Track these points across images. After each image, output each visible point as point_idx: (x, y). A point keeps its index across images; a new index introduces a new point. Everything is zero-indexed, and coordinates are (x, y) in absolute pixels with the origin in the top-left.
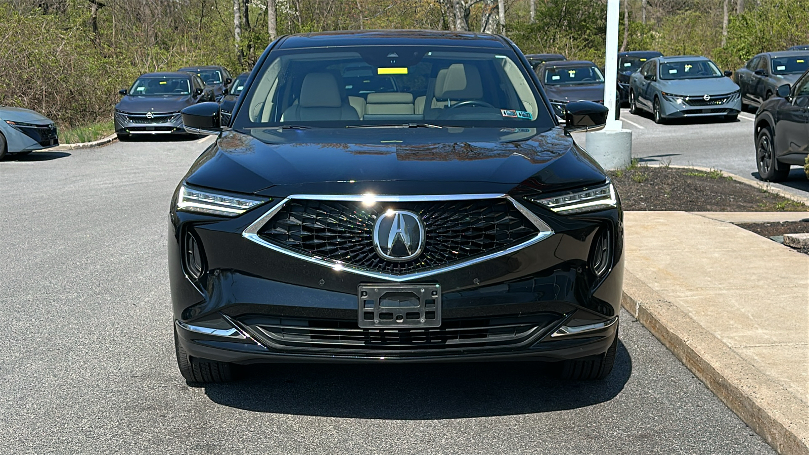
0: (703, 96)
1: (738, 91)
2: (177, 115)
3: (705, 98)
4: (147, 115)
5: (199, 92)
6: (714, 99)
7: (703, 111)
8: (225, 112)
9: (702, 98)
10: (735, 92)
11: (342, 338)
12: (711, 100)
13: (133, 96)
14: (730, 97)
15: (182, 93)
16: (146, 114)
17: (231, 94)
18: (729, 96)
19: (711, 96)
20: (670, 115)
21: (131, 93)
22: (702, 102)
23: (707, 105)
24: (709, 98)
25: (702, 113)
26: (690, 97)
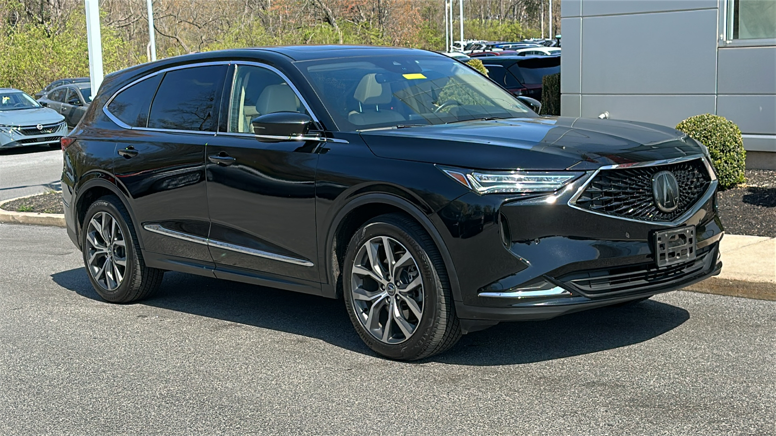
0: (36, 126)
1: (64, 120)
3: (38, 127)
6: (46, 128)
7: (38, 140)
9: (35, 127)
10: (62, 121)
11: (632, 280)
12: (43, 129)
14: (59, 126)
18: (58, 124)
19: (43, 125)
20: (4, 145)
22: (36, 131)
23: (41, 134)
24: (42, 127)
25: (37, 142)
26: (21, 127)
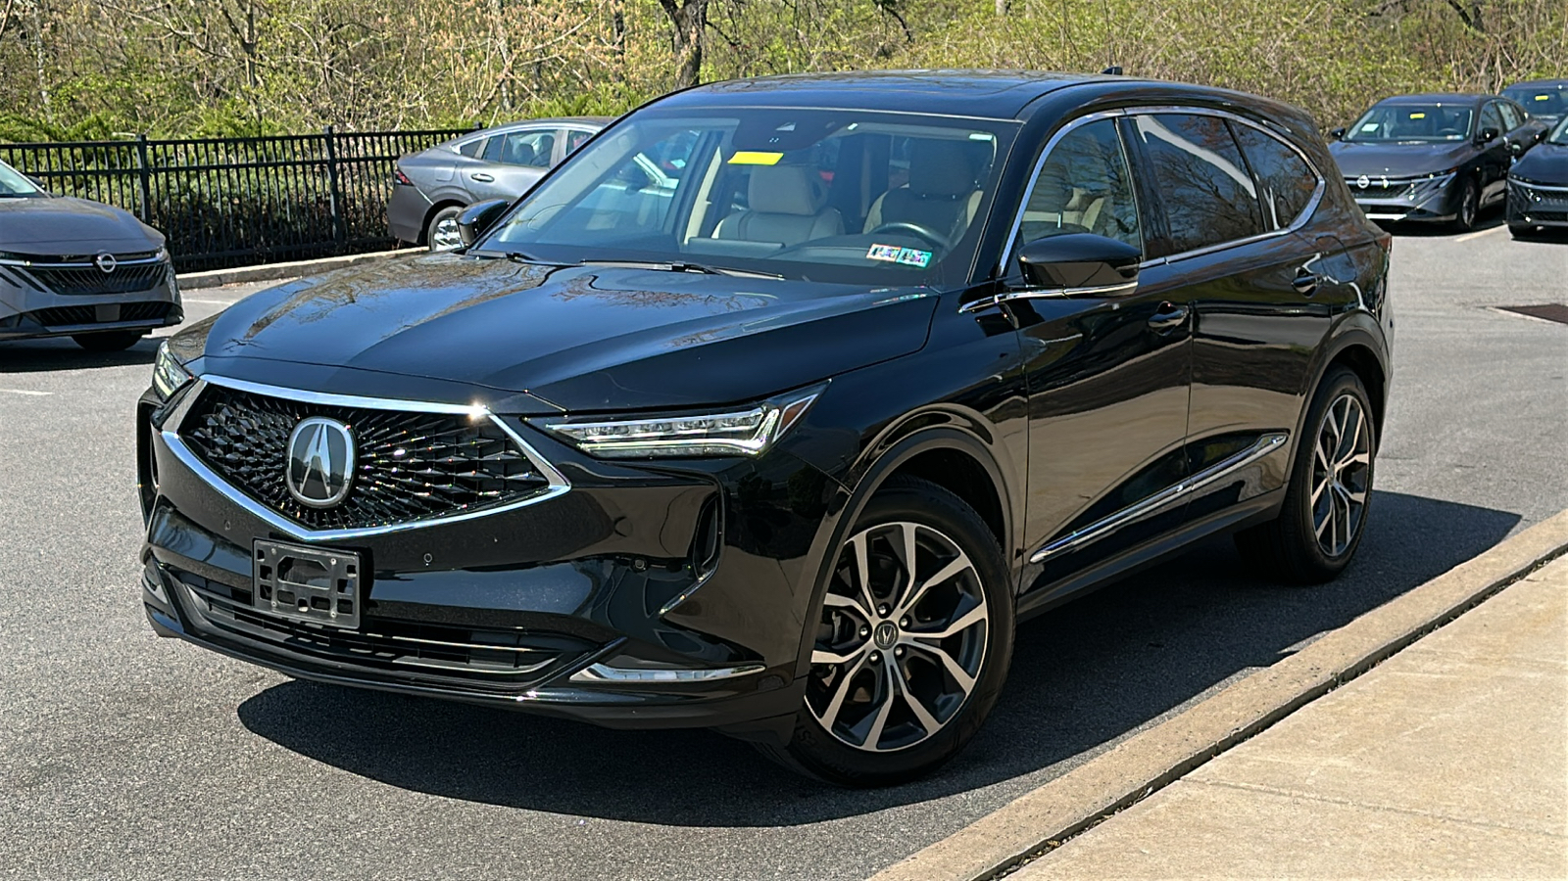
2: (1421, 183)
4: (1358, 182)
5: (1488, 136)
8: (1519, 180)
13: (1353, 141)
15: (1450, 137)
16: (1356, 179)
17: (1549, 142)
21: (1350, 136)
